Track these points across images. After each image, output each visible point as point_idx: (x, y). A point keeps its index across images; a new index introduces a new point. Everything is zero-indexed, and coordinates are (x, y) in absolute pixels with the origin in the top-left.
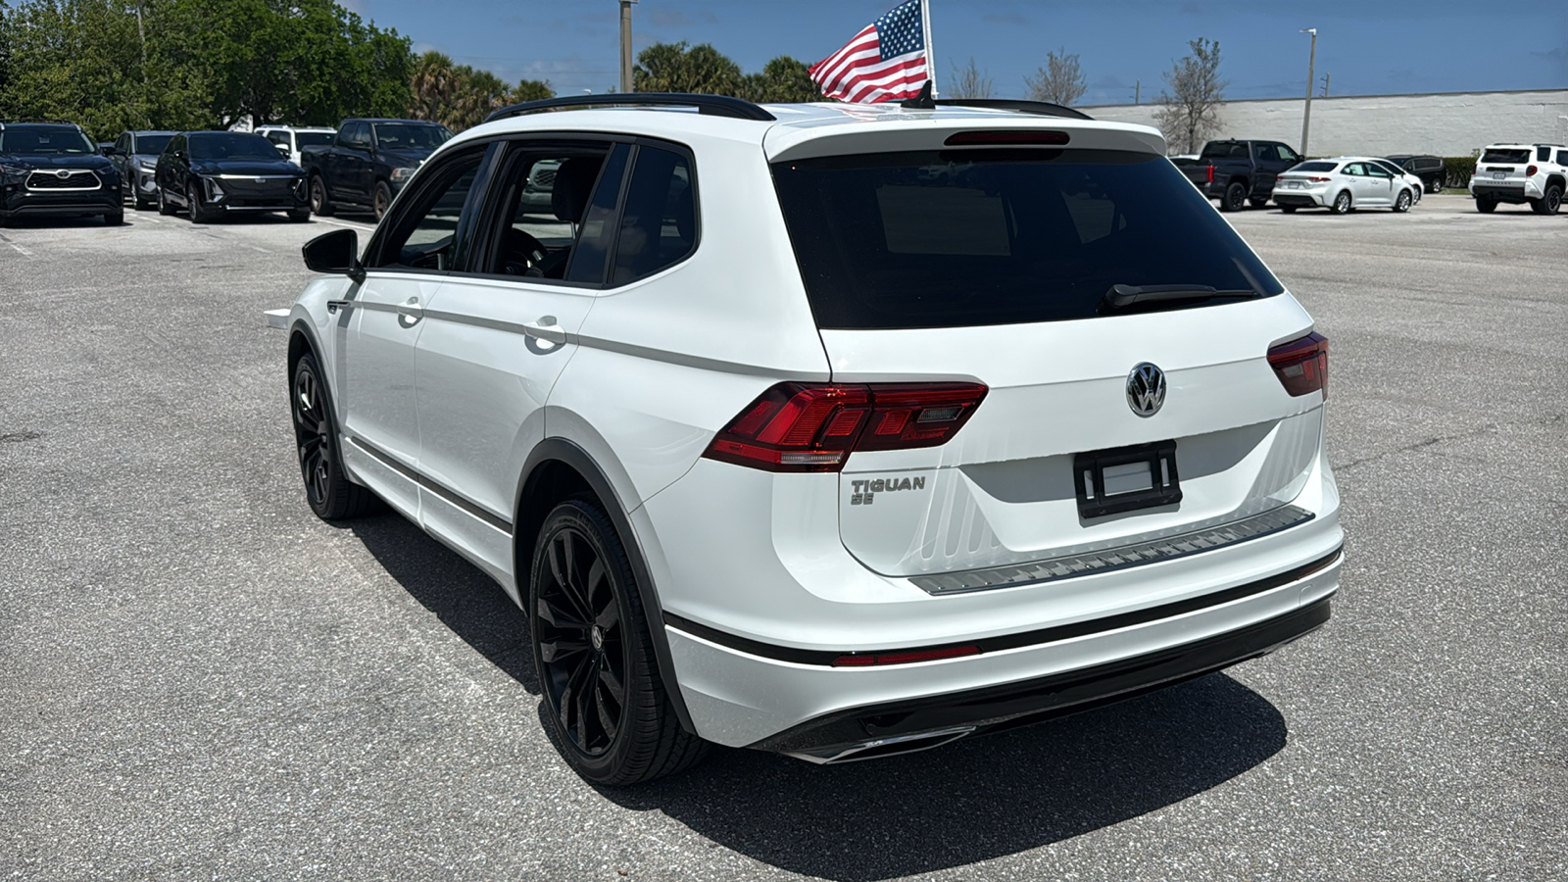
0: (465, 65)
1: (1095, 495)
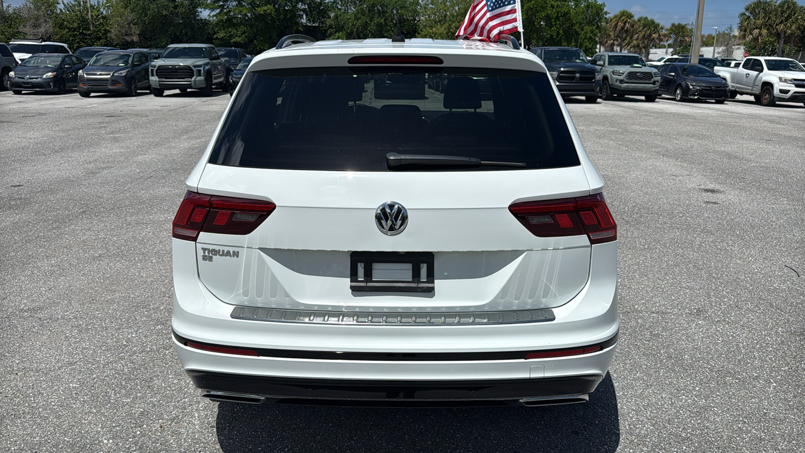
0: (644, 16)
1: (364, 278)
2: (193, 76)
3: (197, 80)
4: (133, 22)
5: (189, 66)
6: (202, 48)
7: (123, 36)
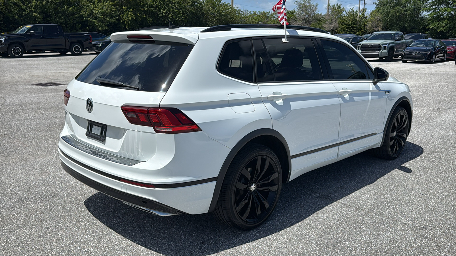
2: (381, 50)
3: (383, 52)
4: (381, 20)
5: (379, 44)
6: (392, 34)
7: (373, 28)
